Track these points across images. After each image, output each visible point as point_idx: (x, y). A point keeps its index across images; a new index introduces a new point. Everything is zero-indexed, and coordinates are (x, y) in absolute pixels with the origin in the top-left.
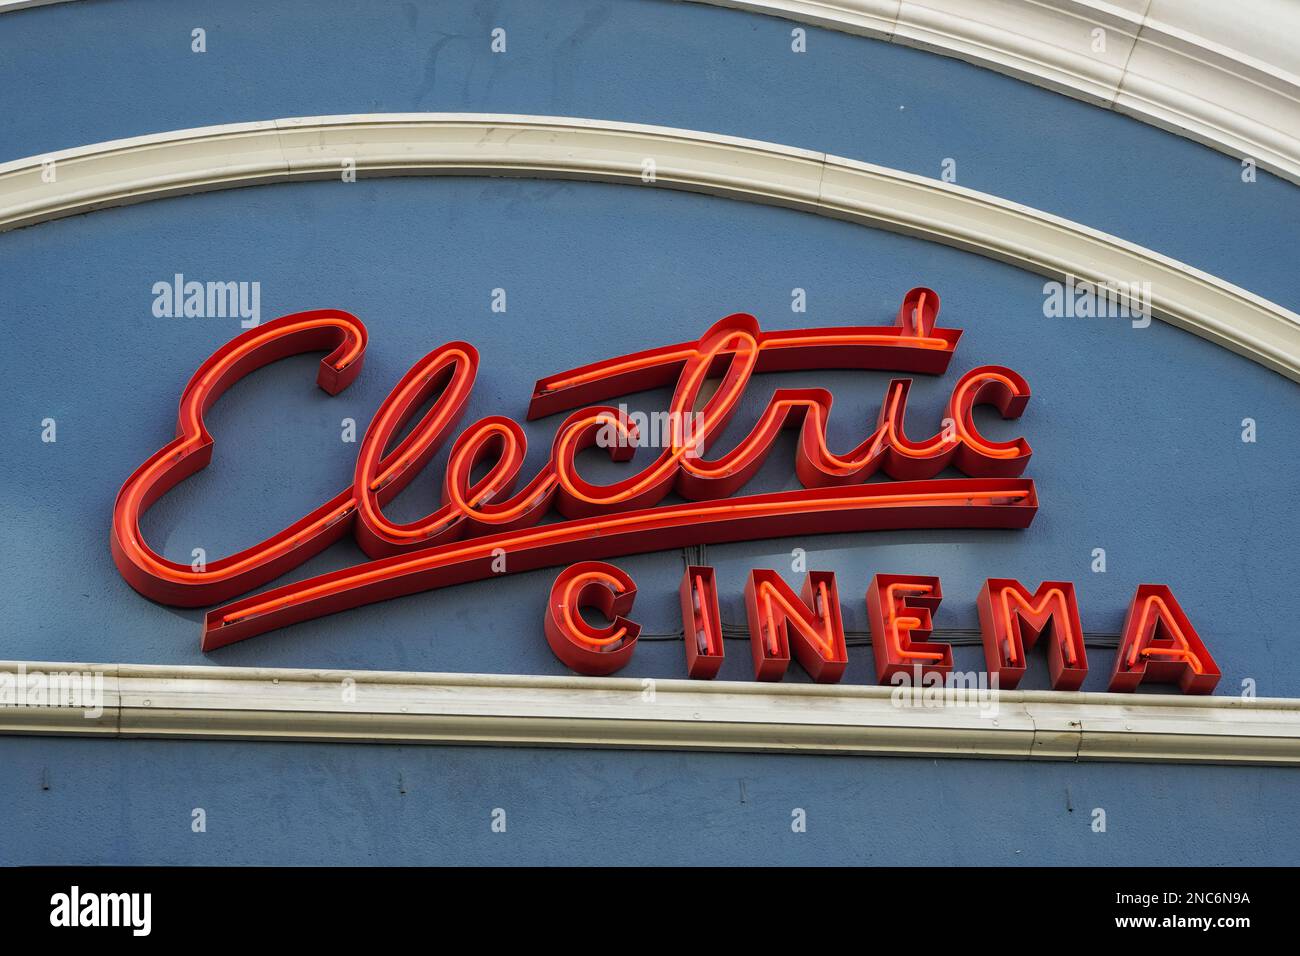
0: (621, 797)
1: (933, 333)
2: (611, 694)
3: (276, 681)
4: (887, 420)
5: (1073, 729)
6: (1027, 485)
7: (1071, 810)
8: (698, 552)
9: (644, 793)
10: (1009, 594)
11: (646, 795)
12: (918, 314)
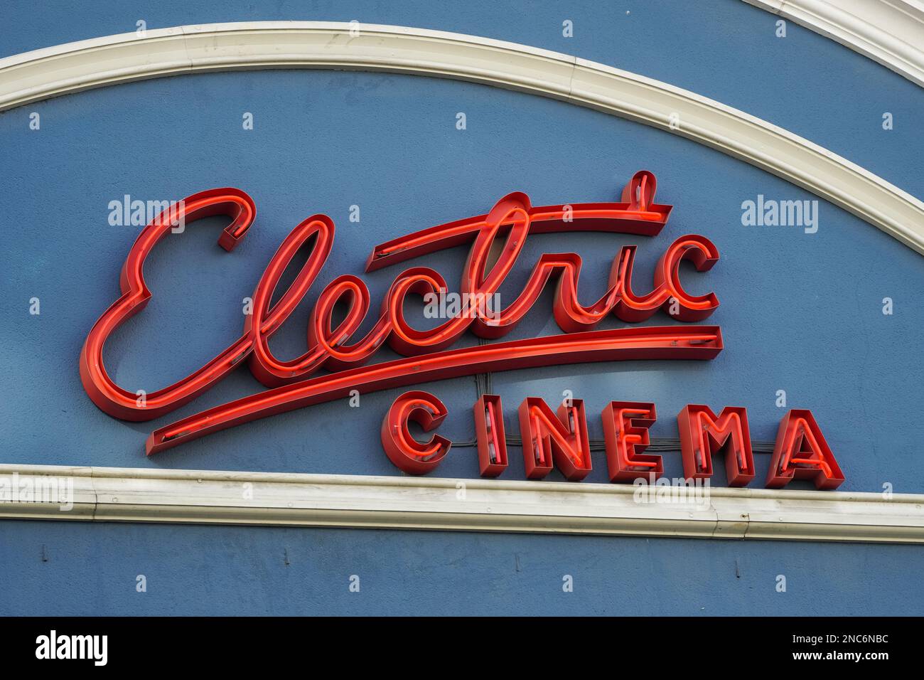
0: (436, 567)
1: (651, 208)
2: (429, 491)
3: (200, 481)
4: (619, 278)
5: (743, 519)
6: (715, 330)
7: (738, 577)
8: (486, 377)
9: (451, 564)
10: (702, 416)
11: (452, 565)
12: (641, 193)
